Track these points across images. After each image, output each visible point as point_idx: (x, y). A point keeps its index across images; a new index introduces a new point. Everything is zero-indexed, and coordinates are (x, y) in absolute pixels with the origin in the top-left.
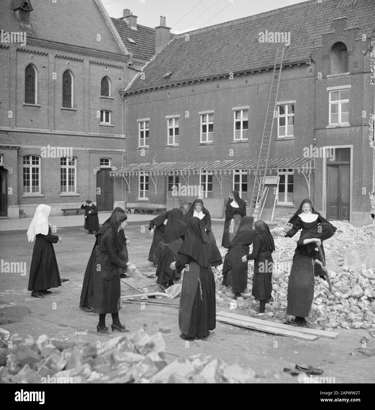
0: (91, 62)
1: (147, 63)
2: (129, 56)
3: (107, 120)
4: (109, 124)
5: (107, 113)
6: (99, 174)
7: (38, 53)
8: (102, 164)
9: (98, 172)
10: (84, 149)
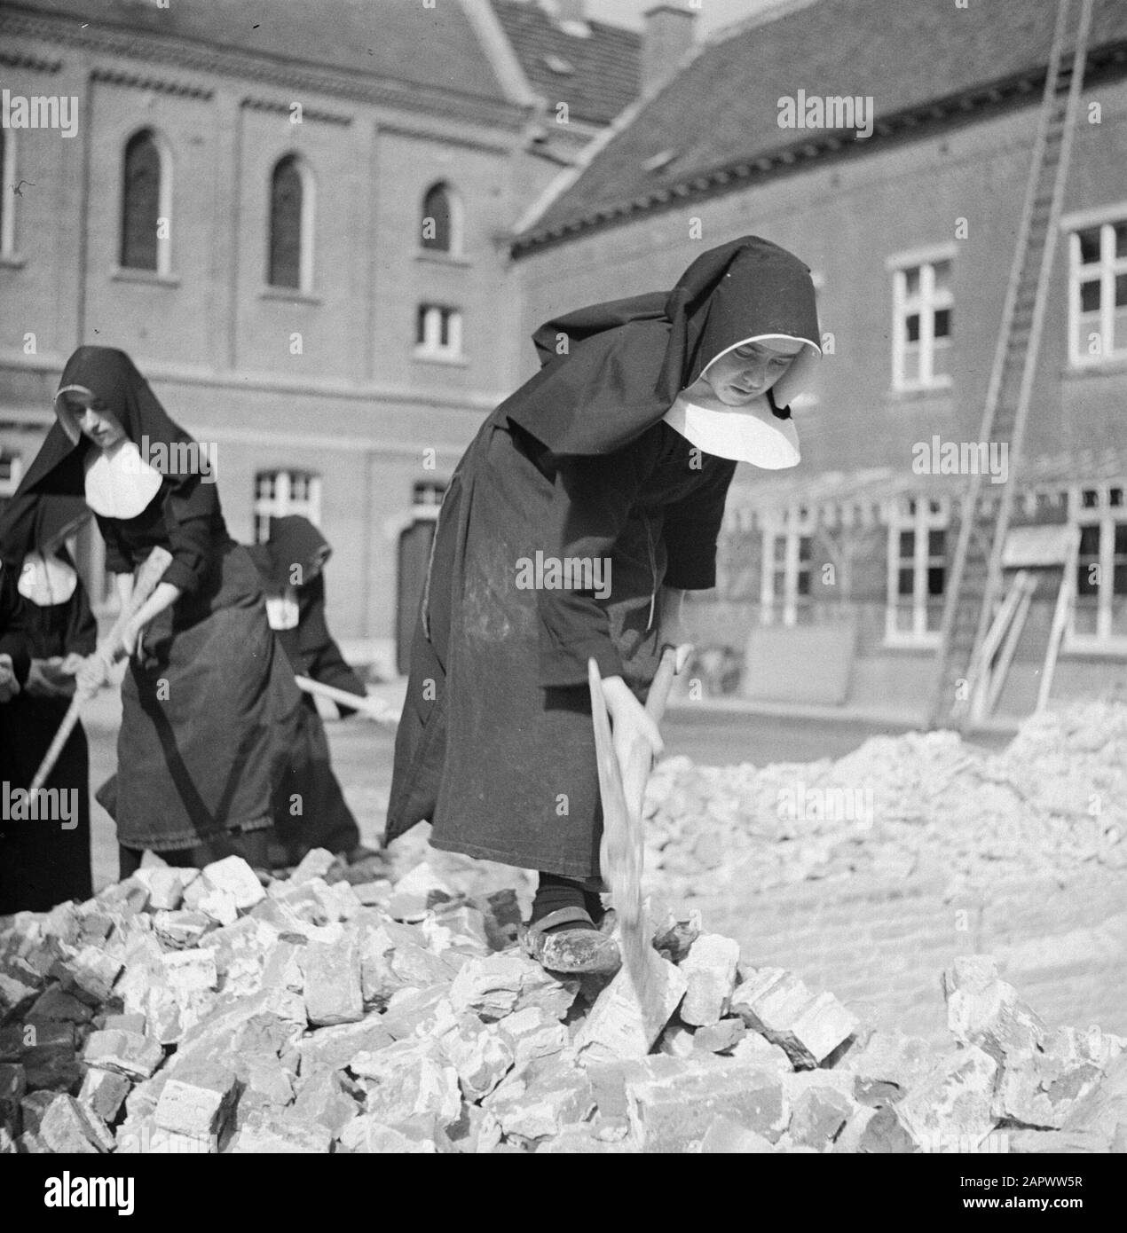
0: (384, 129)
1: (603, 137)
2: (529, 109)
3: (444, 340)
4: (452, 353)
5: (446, 313)
6: (409, 542)
7: (172, 90)
8: (418, 502)
9: (406, 534)
10: (345, 443)
